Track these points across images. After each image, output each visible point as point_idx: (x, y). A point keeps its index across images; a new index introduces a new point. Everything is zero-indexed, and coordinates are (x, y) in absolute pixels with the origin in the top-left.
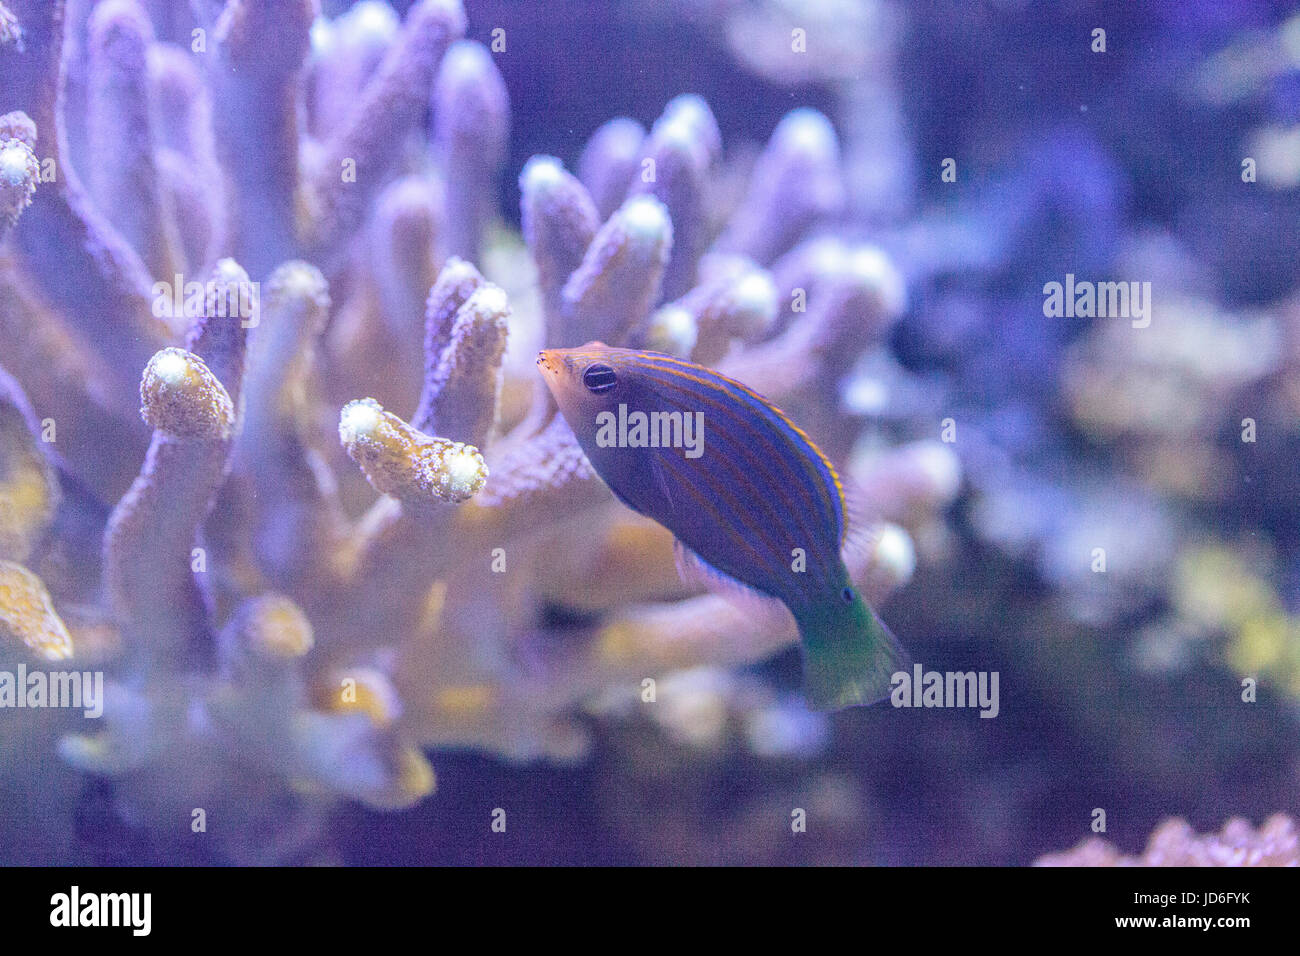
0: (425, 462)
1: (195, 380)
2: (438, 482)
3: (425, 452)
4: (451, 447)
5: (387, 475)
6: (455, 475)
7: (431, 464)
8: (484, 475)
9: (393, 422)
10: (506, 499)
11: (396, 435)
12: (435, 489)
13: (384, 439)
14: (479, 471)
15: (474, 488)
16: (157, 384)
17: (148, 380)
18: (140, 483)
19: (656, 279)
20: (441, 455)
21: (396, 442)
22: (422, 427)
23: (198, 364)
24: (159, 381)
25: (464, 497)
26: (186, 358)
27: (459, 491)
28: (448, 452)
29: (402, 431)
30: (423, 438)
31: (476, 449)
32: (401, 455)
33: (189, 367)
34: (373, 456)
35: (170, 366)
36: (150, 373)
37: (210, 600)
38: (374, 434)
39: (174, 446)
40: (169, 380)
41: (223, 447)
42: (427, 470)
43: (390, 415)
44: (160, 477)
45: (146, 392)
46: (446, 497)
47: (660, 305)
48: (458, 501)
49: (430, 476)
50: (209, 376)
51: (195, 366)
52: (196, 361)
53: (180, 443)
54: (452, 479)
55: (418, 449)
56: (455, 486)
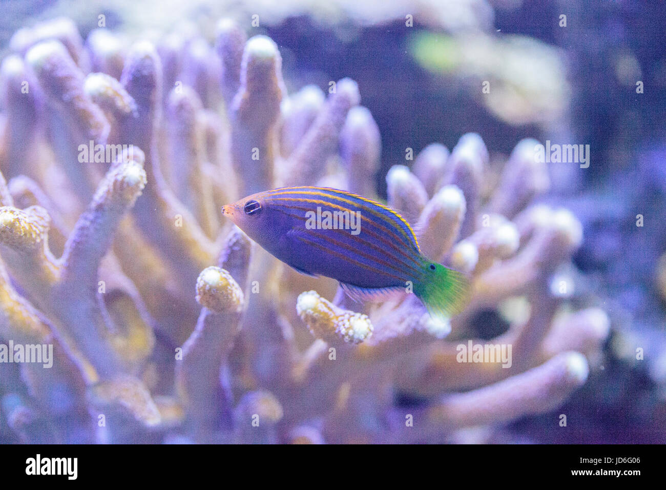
0: (341, 323)
1: (224, 283)
2: (347, 334)
3: (340, 318)
4: (354, 316)
5: (321, 330)
6: (357, 330)
7: (344, 325)
8: (370, 330)
9: (324, 303)
10: (380, 342)
11: (326, 310)
12: (347, 337)
13: (320, 312)
14: (368, 328)
15: (366, 337)
16: (205, 285)
17: (200, 282)
18: (195, 335)
19: (456, 228)
20: (349, 320)
21: (326, 314)
22: (339, 305)
23: (226, 274)
24: (206, 284)
25: (361, 341)
26: (220, 272)
27: (358, 339)
28: (352, 319)
29: (329, 308)
30: (340, 311)
31: (367, 316)
32: (328, 320)
33: (221, 276)
34: (314, 320)
35: (212, 276)
36: (201, 279)
37: (230, 395)
38: (315, 309)
39: (212, 316)
40: (211, 283)
41: (237, 316)
42: (342, 327)
43: (323, 299)
44: (205, 332)
45: (199, 289)
46: (351, 341)
47: (459, 241)
48: (357, 344)
49: (343, 331)
50: (232, 281)
51: (224, 275)
52: (224, 273)
53: (216, 314)
54: (354, 333)
55: (337, 317)
56: (356, 336)
